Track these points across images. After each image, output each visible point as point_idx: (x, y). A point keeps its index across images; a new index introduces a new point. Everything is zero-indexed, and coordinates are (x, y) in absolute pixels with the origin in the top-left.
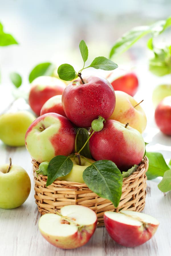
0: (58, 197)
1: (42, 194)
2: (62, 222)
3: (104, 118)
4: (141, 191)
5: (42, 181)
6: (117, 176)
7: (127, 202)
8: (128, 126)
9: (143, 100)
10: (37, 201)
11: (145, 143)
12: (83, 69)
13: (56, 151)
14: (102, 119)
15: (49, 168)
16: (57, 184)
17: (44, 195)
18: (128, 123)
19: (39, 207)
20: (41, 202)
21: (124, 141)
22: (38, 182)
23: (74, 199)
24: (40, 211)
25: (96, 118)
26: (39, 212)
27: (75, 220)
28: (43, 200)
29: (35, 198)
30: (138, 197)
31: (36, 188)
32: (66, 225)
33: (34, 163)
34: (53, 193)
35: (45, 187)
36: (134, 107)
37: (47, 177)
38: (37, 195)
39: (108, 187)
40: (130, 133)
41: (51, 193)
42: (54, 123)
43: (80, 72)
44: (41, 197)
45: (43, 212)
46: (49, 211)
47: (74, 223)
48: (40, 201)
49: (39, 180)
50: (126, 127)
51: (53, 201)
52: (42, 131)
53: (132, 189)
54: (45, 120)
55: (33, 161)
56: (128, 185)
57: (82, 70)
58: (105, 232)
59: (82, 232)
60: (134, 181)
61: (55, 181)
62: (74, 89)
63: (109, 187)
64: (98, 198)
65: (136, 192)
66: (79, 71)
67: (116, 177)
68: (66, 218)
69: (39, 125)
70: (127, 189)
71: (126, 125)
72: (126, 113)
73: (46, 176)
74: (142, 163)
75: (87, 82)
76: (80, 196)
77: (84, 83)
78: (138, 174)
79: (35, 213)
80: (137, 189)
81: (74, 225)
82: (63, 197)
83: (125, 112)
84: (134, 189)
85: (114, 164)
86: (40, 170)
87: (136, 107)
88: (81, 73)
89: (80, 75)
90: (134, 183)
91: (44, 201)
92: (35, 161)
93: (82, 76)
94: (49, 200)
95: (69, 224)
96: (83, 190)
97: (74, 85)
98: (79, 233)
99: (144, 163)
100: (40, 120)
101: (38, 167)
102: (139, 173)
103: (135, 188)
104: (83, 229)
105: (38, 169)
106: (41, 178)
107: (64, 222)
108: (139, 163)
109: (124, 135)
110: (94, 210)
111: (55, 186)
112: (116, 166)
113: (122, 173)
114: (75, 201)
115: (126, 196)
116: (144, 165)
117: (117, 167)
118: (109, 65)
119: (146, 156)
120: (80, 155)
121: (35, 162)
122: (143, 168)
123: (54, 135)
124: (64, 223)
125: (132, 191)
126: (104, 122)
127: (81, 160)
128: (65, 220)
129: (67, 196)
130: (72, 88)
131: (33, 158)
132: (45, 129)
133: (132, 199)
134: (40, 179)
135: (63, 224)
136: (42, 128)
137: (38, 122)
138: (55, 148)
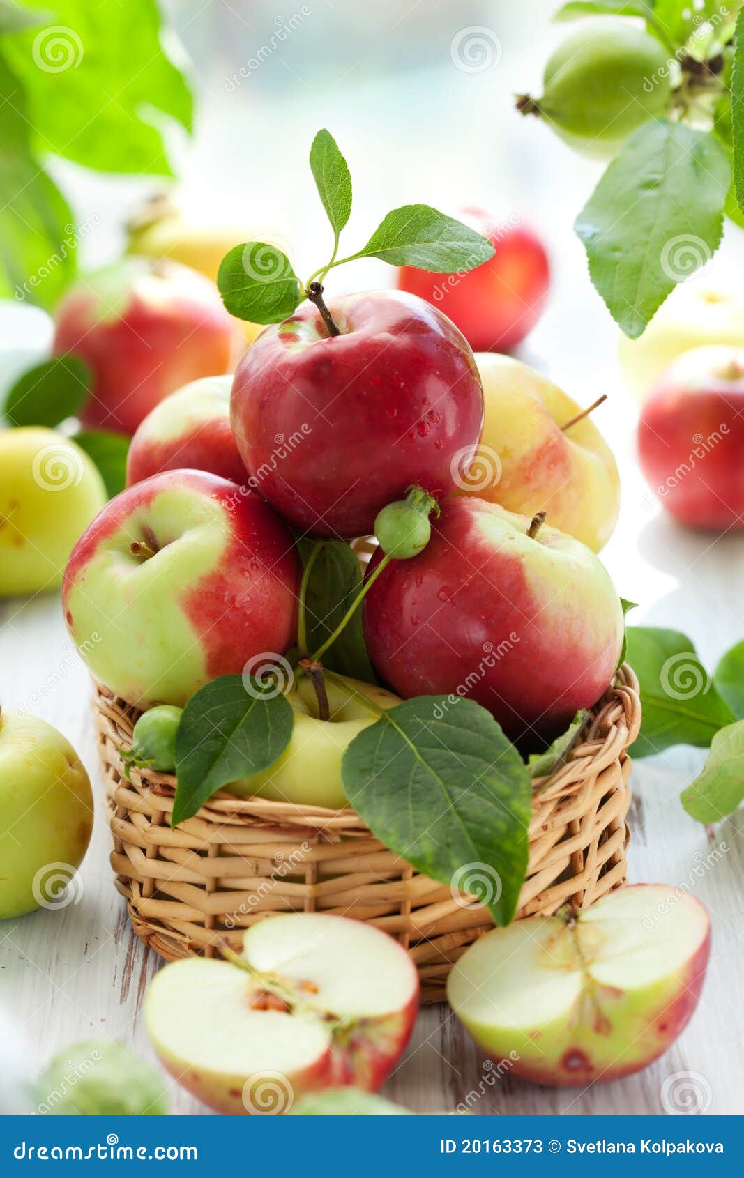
0: (226, 874)
1: (150, 852)
2: (256, 1001)
3: (435, 496)
4: (609, 832)
5: (146, 792)
6: (505, 778)
7: (546, 889)
8: (544, 529)
9: (604, 398)
10: (125, 882)
11: (622, 601)
12: (332, 265)
13: (210, 656)
14: (424, 501)
15: (182, 736)
16: (221, 813)
17: (158, 857)
18: (542, 515)
19: (135, 909)
20: (146, 889)
21: (529, 602)
22: (126, 794)
23: (299, 879)
24: (143, 929)
25: (398, 494)
26: (133, 936)
27: (315, 991)
28: (154, 880)
29: (115, 866)
30: (597, 860)
31: (121, 822)
32: (273, 1016)
33: (104, 707)
34: (202, 853)
35: (163, 824)
36: (563, 429)
37: (173, 782)
38: (123, 853)
39: (463, 828)
40: (553, 564)
41: (194, 850)
42: (197, 522)
43: (316, 280)
44: (145, 866)
45: (153, 939)
46: (184, 935)
47: (310, 1009)
48: (141, 885)
49: (131, 788)
50: (532, 532)
51: (202, 887)
52: (142, 559)
53: (570, 826)
54: (154, 504)
55: (100, 693)
56: (550, 808)
57: (325, 271)
58: (448, 1031)
59: (353, 1047)
60: (580, 790)
61: (213, 798)
62: (291, 362)
63: (469, 830)
64: (415, 874)
65: (588, 836)
66: (314, 276)
67: (500, 779)
68: (272, 979)
69: (128, 532)
70: (545, 828)
71: (535, 524)
72: (528, 463)
73: (171, 772)
74: (612, 697)
75: (351, 329)
76: (329, 868)
77: (334, 332)
78: (595, 754)
79: (117, 936)
80: (590, 823)
81: (312, 1016)
82: (252, 872)
83: (524, 459)
84: (578, 828)
85: (485, 715)
86: (142, 750)
87: (573, 429)
88: (323, 285)
89: (316, 292)
90: (580, 799)
91: (162, 887)
92: (110, 696)
93: (325, 297)
94: (182, 882)
95: (287, 1009)
96: (344, 839)
97: (288, 337)
98: (337, 1058)
99: (620, 700)
100: (131, 507)
101: (132, 729)
102: (599, 750)
103: (581, 820)
104: (356, 1033)
105: (131, 737)
106: (145, 782)
107: (265, 1002)
108: (596, 700)
109: (530, 575)
110: (396, 934)
111: (209, 822)
112: (496, 728)
113: (526, 762)
114: (305, 890)
115: (543, 859)
116: (619, 709)
117: (504, 731)
118: (453, 244)
119: (625, 664)
120: (321, 669)
121: (110, 702)
122: (616, 723)
123: (201, 579)
124: (264, 1007)
125: (570, 833)
126: (432, 516)
127: (329, 695)
128: (267, 994)
129: (266, 867)
130: (279, 357)
131: (101, 682)
132: (155, 548)
133: (569, 873)
134: (137, 783)
135: (261, 1015)
136: (143, 544)
137: (123, 517)
138: (207, 640)
